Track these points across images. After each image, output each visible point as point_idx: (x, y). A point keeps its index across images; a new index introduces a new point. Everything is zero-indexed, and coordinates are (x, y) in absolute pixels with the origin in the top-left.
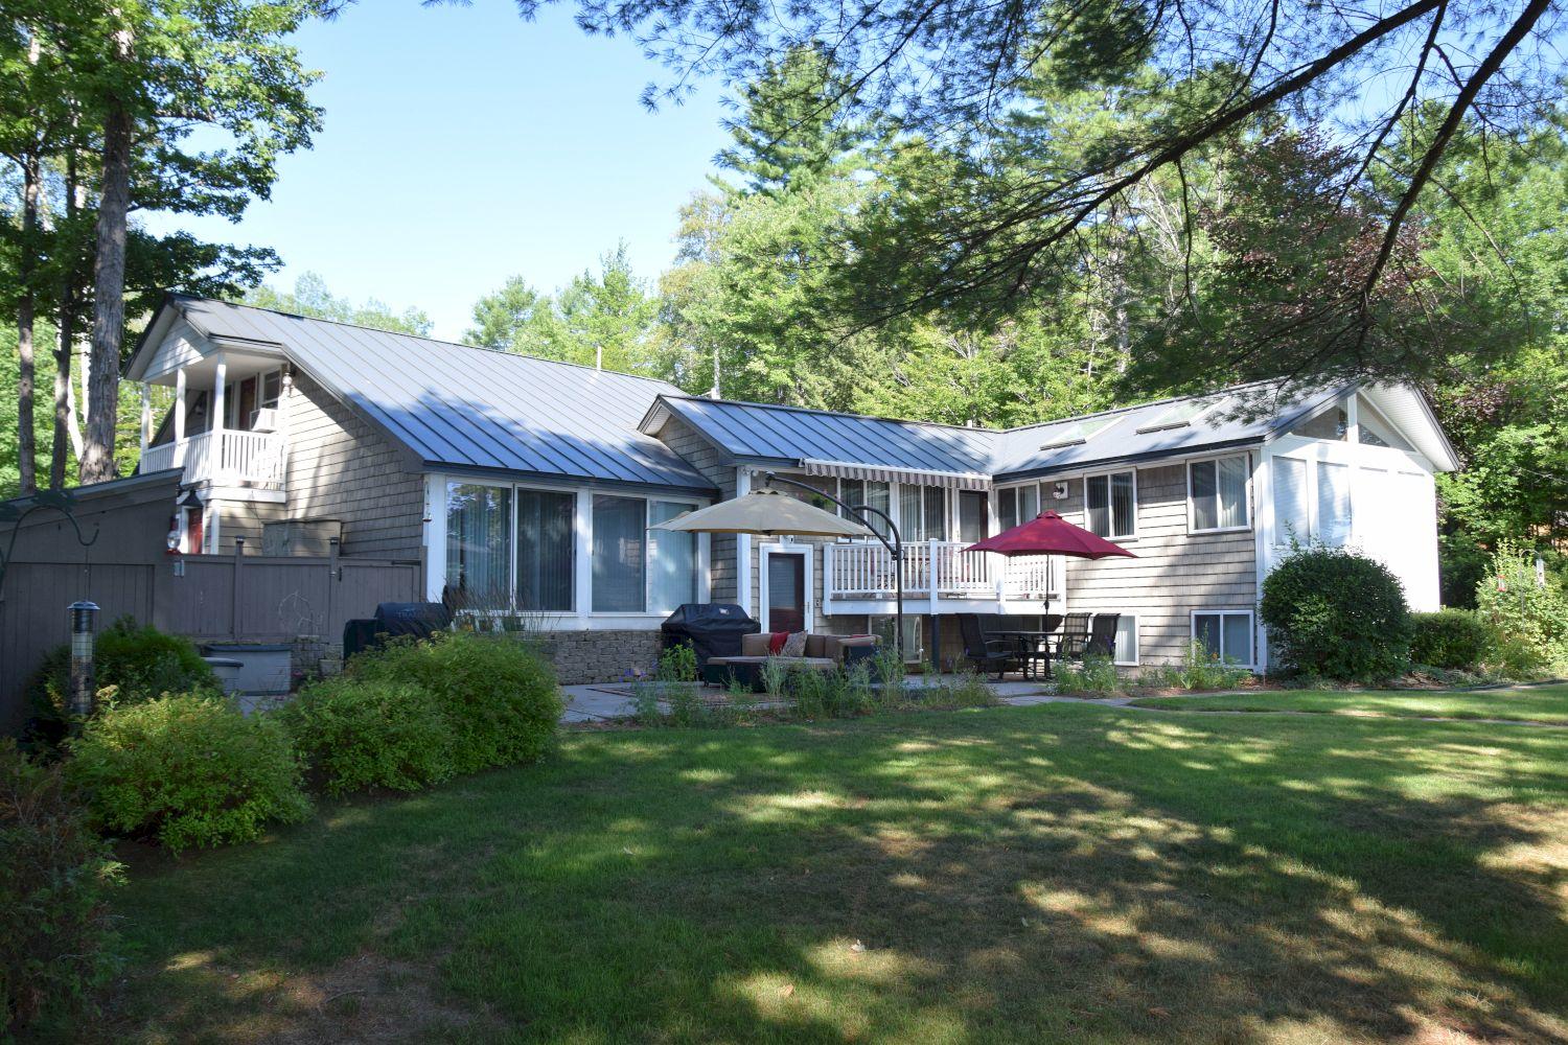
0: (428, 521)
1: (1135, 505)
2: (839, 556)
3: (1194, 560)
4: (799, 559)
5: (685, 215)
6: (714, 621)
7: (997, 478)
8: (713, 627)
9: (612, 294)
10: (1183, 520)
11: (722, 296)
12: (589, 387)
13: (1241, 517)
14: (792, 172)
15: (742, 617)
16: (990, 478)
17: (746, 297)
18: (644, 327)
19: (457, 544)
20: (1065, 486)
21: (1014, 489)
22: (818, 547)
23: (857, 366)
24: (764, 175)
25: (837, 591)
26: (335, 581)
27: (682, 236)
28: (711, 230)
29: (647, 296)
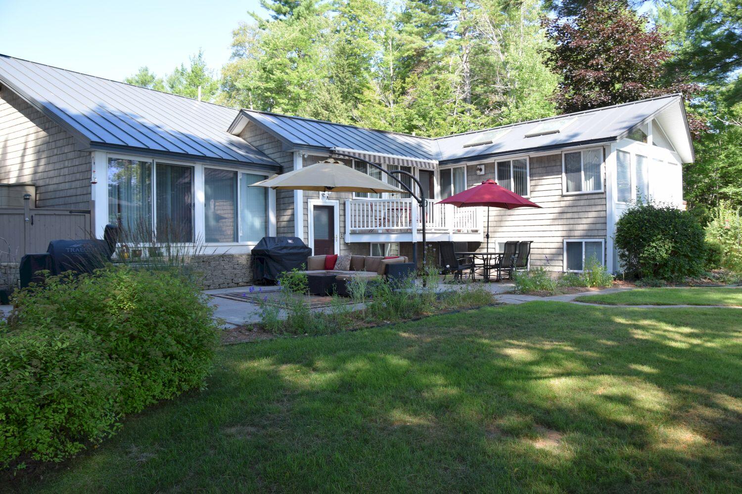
0: (95, 183)
1: (528, 178)
2: (355, 207)
3: (575, 209)
4: (331, 209)
5: (235, 34)
6: (285, 248)
7: (441, 163)
8: (285, 251)
9: (196, 77)
10: (559, 187)
11: (259, 73)
12: (194, 108)
13: (598, 185)
14: (294, 10)
15: (301, 245)
16: (438, 163)
17: (273, 74)
18: (213, 94)
19: (116, 201)
20: (483, 167)
21: (450, 169)
22: (342, 202)
23: (331, 111)
24: (279, 12)
25: (353, 228)
26: (28, 225)
27: (234, 46)
28: (249, 43)
29: (215, 79)
